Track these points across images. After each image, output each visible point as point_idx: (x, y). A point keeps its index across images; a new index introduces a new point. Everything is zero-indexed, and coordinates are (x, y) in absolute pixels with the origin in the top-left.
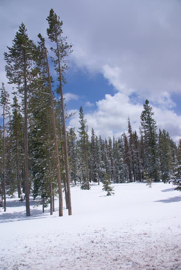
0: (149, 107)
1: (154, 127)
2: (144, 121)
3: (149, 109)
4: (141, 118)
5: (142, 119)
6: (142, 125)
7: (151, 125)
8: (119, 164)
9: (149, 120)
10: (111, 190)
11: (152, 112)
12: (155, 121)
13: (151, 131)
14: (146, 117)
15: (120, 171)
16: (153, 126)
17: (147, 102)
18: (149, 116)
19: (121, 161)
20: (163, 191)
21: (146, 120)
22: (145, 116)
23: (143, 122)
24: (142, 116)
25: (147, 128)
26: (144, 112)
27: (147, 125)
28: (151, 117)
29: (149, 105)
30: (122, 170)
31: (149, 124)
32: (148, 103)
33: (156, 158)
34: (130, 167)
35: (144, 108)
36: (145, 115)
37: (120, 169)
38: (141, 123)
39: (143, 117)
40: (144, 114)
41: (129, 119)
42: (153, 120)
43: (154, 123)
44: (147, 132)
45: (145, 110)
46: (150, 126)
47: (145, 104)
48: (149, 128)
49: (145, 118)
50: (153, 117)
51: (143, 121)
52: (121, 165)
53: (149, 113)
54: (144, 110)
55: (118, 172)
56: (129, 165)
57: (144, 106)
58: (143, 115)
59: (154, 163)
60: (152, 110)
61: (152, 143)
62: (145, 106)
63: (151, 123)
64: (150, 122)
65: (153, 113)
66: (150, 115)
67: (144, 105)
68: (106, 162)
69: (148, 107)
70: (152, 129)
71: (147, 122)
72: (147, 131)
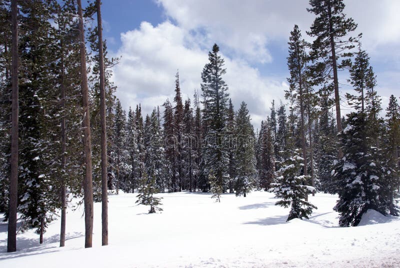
0: (219, 57)
1: (224, 95)
2: (207, 83)
3: (219, 62)
4: (202, 77)
5: (204, 79)
6: (203, 89)
7: (220, 90)
8: (156, 157)
9: (216, 83)
10: (156, 203)
11: (223, 68)
12: (226, 85)
13: (218, 102)
14: (212, 76)
15: (157, 171)
16: (222, 93)
17: (216, 49)
18: (216, 74)
19: (160, 153)
20: (241, 208)
21: (210, 81)
22: (210, 74)
23: (205, 85)
24: (204, 72)
25: (211, 96)
26: (209, 66)
27: (212, 91)
28: (219, 77)
29: (218, 54)
30: (160, 170)
31: (215, 89)
32: (218, 50)
33: (222, 151)
34: (174, 164)
35: (209, 59)
36: (209, 72)
37: (157, 167)
38: (202, 85)
39: (207, 74)
40: (209, 70)
41: (178, 76)
42: (223, 83)
43: (225, 87)
44: (211, 103)
45: (211, 63)
46: (217, 93)
47: (212, 52)
48: (214, 96)
49: (209, 77)
50: (223, 77)
51: (204, 83)
52: (160, 159)
53: (217, 69)
54: (209, 62)
55: (153, 171)
56: (172, 160)
57: (209, 55)
58: (207, 71)
59: (219, 159)
60: (223, 64)
61: (218, 124)
62: (211, 55)
63: (220, 87)
64: (217, 85)
65: (224, 70)
66: (219, 73)
67: (210, 53)
68: (132, 152)
69: (216, 57)
70: (220, 98)
71: (212, 86)
72: (210, 101)
